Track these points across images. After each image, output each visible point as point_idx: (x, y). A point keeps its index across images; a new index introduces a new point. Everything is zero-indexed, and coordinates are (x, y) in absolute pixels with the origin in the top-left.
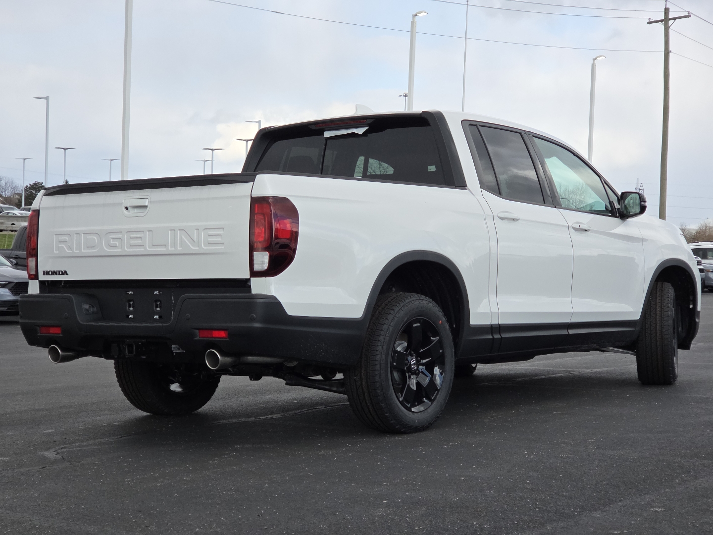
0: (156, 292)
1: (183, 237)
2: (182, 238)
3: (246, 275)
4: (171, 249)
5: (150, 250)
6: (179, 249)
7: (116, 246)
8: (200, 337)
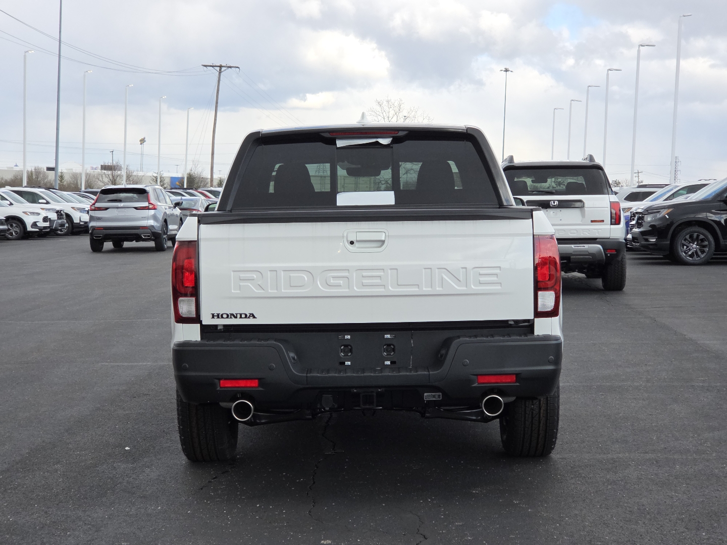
0: (388, 336)
1: (445, 277)
2: (442, 278)
3: (530, 316)
4: (426, 290)
5: (392, 290)
6: (439, 289)
7: (341, 286)
8: (479, 384)
